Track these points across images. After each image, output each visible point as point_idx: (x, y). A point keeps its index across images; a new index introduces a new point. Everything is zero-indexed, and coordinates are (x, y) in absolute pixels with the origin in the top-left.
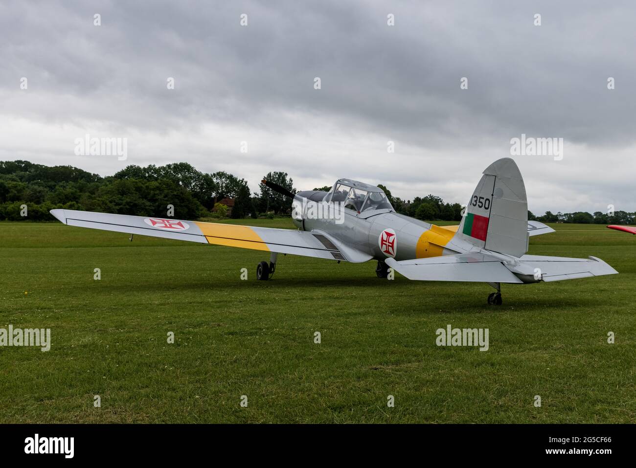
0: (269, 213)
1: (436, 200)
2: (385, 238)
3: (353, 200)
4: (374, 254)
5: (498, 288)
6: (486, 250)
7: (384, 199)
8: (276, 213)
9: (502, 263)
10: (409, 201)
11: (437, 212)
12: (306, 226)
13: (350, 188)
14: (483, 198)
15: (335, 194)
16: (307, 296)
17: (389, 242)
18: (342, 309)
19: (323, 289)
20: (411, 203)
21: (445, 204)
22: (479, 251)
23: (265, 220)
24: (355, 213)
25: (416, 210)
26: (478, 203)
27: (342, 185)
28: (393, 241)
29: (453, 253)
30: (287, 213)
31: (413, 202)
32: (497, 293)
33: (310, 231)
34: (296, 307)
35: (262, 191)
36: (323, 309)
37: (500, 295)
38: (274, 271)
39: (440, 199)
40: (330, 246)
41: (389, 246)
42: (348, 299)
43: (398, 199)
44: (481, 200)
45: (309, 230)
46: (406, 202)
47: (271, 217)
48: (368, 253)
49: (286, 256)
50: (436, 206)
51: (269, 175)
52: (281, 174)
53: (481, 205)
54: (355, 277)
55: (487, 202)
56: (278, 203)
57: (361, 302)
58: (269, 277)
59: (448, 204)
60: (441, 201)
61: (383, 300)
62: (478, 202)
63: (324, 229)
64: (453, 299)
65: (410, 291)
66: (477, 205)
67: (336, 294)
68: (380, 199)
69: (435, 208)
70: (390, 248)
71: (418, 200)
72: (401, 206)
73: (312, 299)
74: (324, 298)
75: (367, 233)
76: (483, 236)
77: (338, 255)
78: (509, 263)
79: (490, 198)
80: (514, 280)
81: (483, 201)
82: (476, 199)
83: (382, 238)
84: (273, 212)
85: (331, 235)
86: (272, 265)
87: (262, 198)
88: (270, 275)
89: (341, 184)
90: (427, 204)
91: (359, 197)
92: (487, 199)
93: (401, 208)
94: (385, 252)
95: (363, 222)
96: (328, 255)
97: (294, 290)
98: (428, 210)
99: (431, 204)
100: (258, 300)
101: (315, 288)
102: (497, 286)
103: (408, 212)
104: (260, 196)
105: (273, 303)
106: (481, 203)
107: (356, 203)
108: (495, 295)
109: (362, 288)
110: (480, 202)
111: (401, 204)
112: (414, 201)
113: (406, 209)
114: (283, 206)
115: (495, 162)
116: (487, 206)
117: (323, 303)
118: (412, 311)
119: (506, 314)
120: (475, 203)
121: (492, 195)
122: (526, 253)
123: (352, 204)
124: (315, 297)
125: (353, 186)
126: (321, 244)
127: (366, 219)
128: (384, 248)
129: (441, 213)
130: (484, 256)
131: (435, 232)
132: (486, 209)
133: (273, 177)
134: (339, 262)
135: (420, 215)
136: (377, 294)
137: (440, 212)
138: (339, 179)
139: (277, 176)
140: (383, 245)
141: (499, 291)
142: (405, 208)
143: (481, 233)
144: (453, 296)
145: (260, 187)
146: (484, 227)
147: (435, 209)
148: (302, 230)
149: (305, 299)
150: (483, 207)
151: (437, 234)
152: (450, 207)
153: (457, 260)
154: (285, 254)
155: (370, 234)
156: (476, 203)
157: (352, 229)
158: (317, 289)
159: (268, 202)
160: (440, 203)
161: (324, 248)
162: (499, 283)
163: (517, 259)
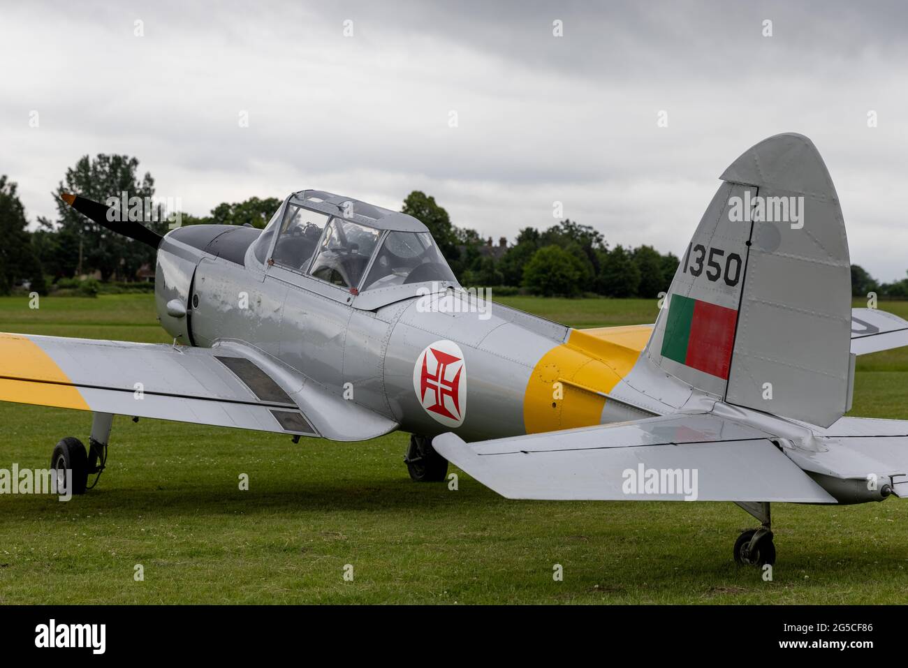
0: (83, 278)
1: (584, 235)
2: (432, 370)
3: (335, 255)
4: (400, 415)
5: (764, 518)
6: (729, 404)
7: (428, 252)
8: (105, 279)
9: (776, 443)
10: (503, 241)
11: (586, 271)
12: (197, 330)
13: (326, 218)
14: (721, 253)
15: (282, 237)
16: (202, 545)
17: (443, 382)
18: (306, 585)
19: (250, 520)
20: (508, 245)
21: (611, 248)
22: (709, 409)
23: (72, 299)
24: (342, 294)
25: (525, 268)
26: (706, 267)
27: (301, 209)
28: (457, 378)
29: (630, 414)
30: (137, 279)
31: (515, 243)
32: (762, 531)
33: (211, 347)
34: (172, 582)
35: (62, 213)
36: (251, 586)
37: (770, 535)
38: (102, 467)
39: (596, 233)
40: (270, 392)
41: (443, 391)
42: (324, 552)
43: (471, 234)
44: (716, 258)
45: (207, 345)
46: (496, 243)
47: (91, 292)
48: (384, 412)
49: (139, 422)
50: (585, 254)
51: (84, 164)
52: (118, 161)
53: (714, 271)
54: (345, 480)
55: (734, 263)
56: (110, 249)
57: (363, 563)
58: (88, 485)
59: (619, 250)
60: (599, 240)
61: (428, 555)
62: (706, 262)
63: (251, 341)
64: (633, 549)
65: (508, 526)
66: (704, 274)
67: (288, 539)
68: (417, 253)
69: (582, 259)
70: (448, 400)
71: (529, 238)
72: (478, 254)
73: (218, 553)
74: (254, 552)
75: (378, 351)
76: (720, 366)
77: (292, 417)
78: (797, 444)
79: (741, 251)
80: (812, 494)
81: (721, 260)
82: (699, 254)
83: (424, 368)
84: (97, 275)
85: (270, 358)
86: (98, 448)
87: (61, 236)
88: (91, 478)
89: (300, 207)
90: (558, 249)
91: (355, 246)
92: (734, 256)
93: (480, 261)
94: (430, 409)
95: (368, 319)
96: (263, 420)
97: (163, 524)
98: (560, 268)
99: (568, 247)
100: (57, 559)
101: (225, 516)
102: (762, 511)
103: (501, 274)
104: (57, 227)
105: (101, 568)
106: (716, 265)
107: (346, 263)
108: (755, 538)
109: (365, 516)
110: (711, 263)
111: (480, 249)
112: (520, 240)
113: (495, 264)
114: (126, 259)
115: (756, 146)
116: (732, 277)
117: (250, 566)
118: (513, 588)
119: (786, 593)
120: (696, 267)
121: (749, 243)
122: (847, 414)
123: (333, 264)
124: (225, 548)
125: (335, 212)
126: (244, 386)
127: (375, 311)
128: (430, 399)
129: (600, 276)
130: (723, 422)
131: (581, 352)
132: (731, 283)
133: (95, 168)
134: (296, 439)
135: (537, 282)
136: (410, 534)
137: (597, 273)
138: (295, 191)
139: (107, 169)
140: (428, 389)
141: (767, 524)
142: (491, 263)
143: (717, 356)
144: (632, 539)
145: (57, 199)
146: (724, 338)
147: (581, 264)
148: (183, 344)
149: (198, 553)
150: (721, 280)
151: (586, 358)
152: (623, 258)
153: (644, 437)
154: (136, 419)
155: (388, 355)
156: (701, 266)
157: (337, 338)
158: (231, 522)
159: (81, 245)
160: (595, 246)
161: (252, 397)
162: (768, 504)
163: (819, 431)
